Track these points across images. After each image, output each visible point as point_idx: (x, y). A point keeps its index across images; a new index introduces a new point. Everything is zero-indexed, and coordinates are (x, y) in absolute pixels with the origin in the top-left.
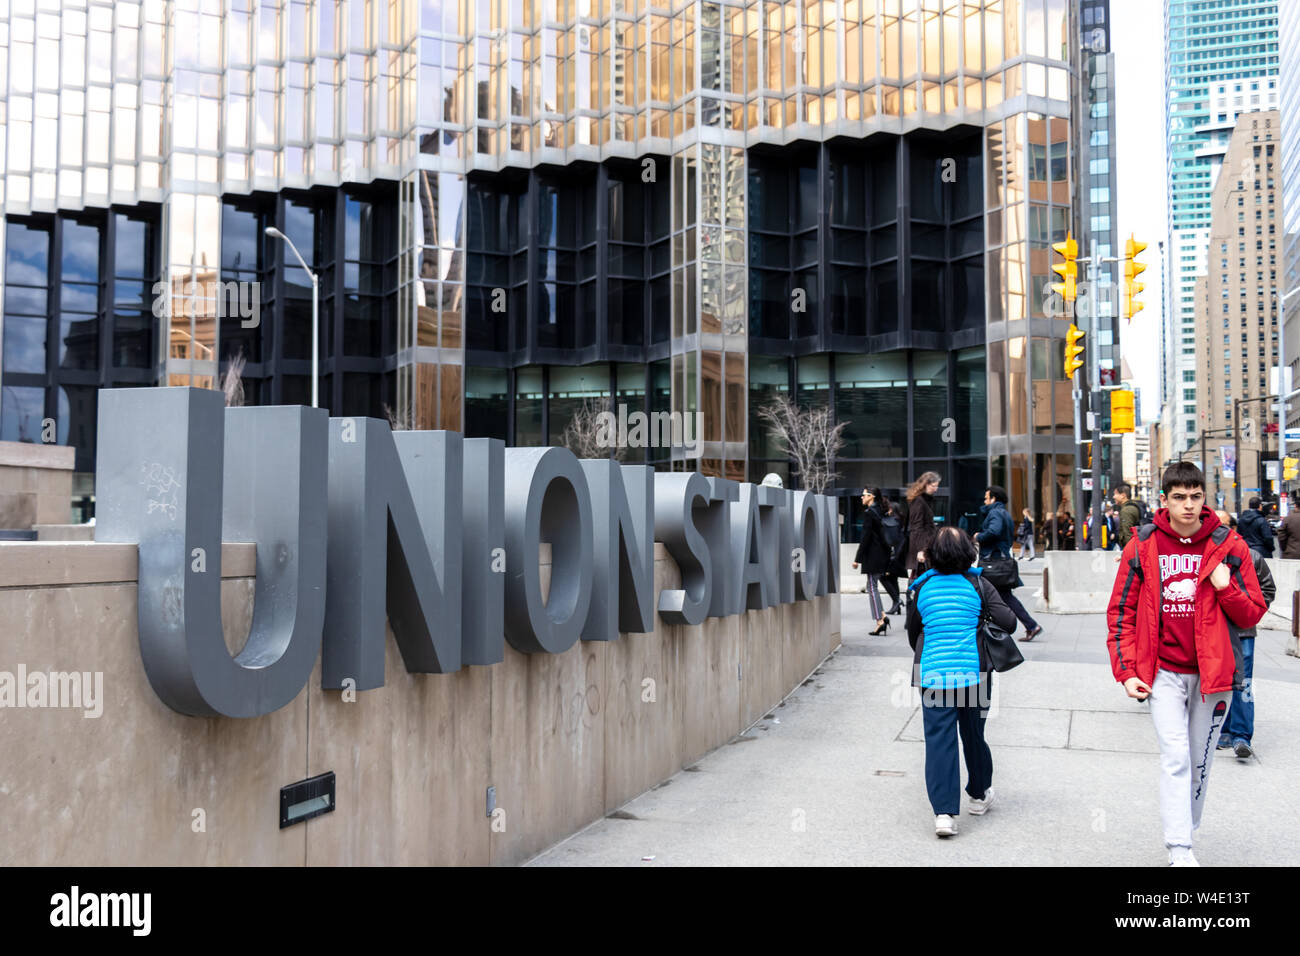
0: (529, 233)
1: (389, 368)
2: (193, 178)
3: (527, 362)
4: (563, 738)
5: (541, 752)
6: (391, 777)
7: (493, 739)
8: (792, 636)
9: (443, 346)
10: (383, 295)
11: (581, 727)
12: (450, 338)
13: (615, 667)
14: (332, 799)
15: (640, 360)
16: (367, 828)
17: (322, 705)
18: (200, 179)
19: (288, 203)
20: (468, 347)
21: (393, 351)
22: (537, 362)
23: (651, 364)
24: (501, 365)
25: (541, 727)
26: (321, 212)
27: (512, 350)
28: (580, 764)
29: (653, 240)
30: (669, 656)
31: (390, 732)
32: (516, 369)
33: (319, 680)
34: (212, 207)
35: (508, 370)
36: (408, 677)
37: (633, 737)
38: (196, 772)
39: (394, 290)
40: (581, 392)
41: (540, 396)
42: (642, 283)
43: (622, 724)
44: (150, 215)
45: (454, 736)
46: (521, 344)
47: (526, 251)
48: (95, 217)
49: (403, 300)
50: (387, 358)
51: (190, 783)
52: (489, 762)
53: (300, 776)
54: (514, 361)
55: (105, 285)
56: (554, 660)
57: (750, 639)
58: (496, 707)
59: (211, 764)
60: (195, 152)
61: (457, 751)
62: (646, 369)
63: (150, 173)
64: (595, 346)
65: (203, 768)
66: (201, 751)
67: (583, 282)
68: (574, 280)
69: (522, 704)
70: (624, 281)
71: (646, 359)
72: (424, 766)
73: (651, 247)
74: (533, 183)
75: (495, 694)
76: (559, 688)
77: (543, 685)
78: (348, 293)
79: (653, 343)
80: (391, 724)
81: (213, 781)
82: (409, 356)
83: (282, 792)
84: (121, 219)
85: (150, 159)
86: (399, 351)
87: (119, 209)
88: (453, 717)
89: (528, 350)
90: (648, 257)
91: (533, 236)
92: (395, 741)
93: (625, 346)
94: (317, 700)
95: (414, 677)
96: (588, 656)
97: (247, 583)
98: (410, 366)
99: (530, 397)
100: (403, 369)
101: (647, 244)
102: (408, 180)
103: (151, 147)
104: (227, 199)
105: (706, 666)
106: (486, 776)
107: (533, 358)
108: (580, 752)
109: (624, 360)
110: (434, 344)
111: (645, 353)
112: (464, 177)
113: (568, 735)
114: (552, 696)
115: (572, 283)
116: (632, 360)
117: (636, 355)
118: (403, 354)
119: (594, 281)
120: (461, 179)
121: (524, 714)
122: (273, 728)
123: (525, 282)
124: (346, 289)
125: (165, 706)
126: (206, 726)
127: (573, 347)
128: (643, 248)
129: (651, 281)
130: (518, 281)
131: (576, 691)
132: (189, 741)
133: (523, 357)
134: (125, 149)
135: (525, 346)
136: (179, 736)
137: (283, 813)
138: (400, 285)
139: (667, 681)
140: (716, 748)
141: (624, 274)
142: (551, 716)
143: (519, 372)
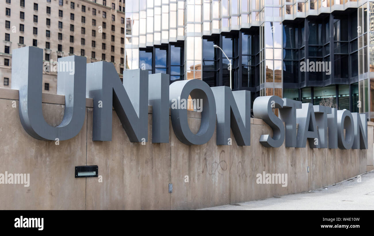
0: (305, 41)
1: (257, 91)
2: (193, 31)
3: (305, 86)
4: (208, 176)
5: (196, 178)
6: (123, 172)
7: (172, 169)
8: (341, 162)
9: (275, 82)
10: (255, 66)
11: (217, 174)
12: (278, 79)
13: (235, 156)
14: (97, 173)
15: (347, 83)
16: (113, 185)
17: (93, 145)
18: (195, 32)
19: (224, 37)
20: (284, 81)
21: (259, 85)
22: (309, 86)
23: (352, 85)
24: (296, 88)
25: (196, 169)
26: (235, 39)
27: (300, 82)
28: (217, 185)
29: (351, 39)
30: (266, 158)
31: (123, 159)
32: (301, 89)
33: (91, 138)
34: (199, 41)
35: (299, 89)
36: (131, 144)
37: (245, 181)
38: (41, 155)
39: (259, 64)
40: (325, 96)
41: (310, 98)
42: (348, 55)
43: (239, 176)
44: (181, 44)
45: (152, 165)
46: (303, 80)
47: (304, 47)
48: (164, 47)
49: (261, 67)
50: (257, 87)
51: (39, 158)
52: (170, 176)
53: (84, 164)
54: (301, 86)
55: (168, 68)
56: (203, 149)
57: (315, 159)
58: (173, 159)
59: (47, 154)
60: (194, 23)
61: (154, 169)
62: (350, 87)
63: (181, 31)
64: (330, 79)
65: (44, 155)
66: (43, 150)
67: (325, 56)
68: (322, 56)
69: (186, 161)
70: (341, 55)
71: (349, 83)
72: (139, 171)
73: (351, 42)
74: (306, 23)
75: (173, 155)
76: (205, 159)
77: (197, 157)
78: (243, 66)
79: (352, 77)
80: (123, 156)
81: (48, 159)
82: (263, 86)
83: (76, 167)
84: (173, 47)
85: (181, 27)
86: (260, 84)
87: (172, 43)
88: (152, 158)
89: (305, 81)
90: (350, 46)
91: (306, 42)
92: (125, 162)
93: (341, 79)
94: (91, 143)
95: (134, 144)
96: (220, 151)
97: (61, 107)
98: (264, 89)
99: (307, 98)
100: (262, 90)
101: (349, 41)
102: (262, 26)
103: (181, 23)
104: (204, 37)
105: (288, 164)
106: (168, 180)
107: (307, 84)
108: (217, 181)
109: (341, 84)
110: (272, 81)
111: (349, 81)
112: (282, 23)
113: (210, 175)
114: (202, 161)
115: (321, 57)
116: (344, 83)
117: (345, 82)
118: (261, 85)
119: (329, 56)
120: (281, 24)
121: (187, 164)
122: (72, 148)
123: (304, 58)
124: (242, 65)
125: (29, 135)
126: (45, 144)
127: (322, 80)
128: (348, 43)
129: (351, 55)
130: (302, 58)
131: (214, 161)
132: (38, 146)
133: (303, 84)
134: (173, 25)
135: (304, 80)
136: (35, 144)
137: (76, 174)
138: (260, 62)
139: (265, 166)
140: (294, 194)
141: (341, 53)
142: (201, 167)
143: (303, 89)
